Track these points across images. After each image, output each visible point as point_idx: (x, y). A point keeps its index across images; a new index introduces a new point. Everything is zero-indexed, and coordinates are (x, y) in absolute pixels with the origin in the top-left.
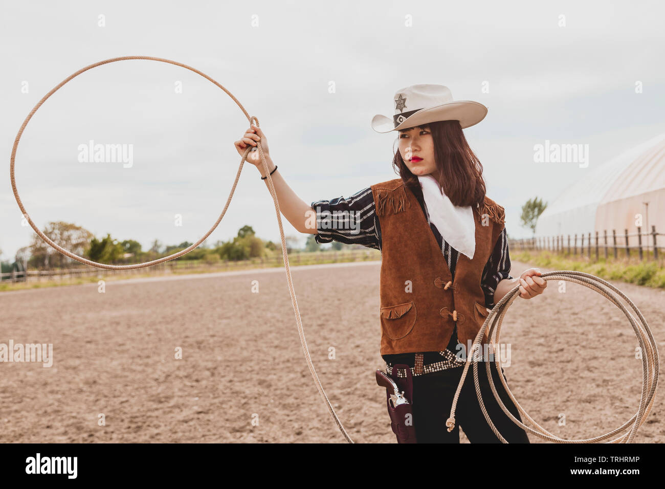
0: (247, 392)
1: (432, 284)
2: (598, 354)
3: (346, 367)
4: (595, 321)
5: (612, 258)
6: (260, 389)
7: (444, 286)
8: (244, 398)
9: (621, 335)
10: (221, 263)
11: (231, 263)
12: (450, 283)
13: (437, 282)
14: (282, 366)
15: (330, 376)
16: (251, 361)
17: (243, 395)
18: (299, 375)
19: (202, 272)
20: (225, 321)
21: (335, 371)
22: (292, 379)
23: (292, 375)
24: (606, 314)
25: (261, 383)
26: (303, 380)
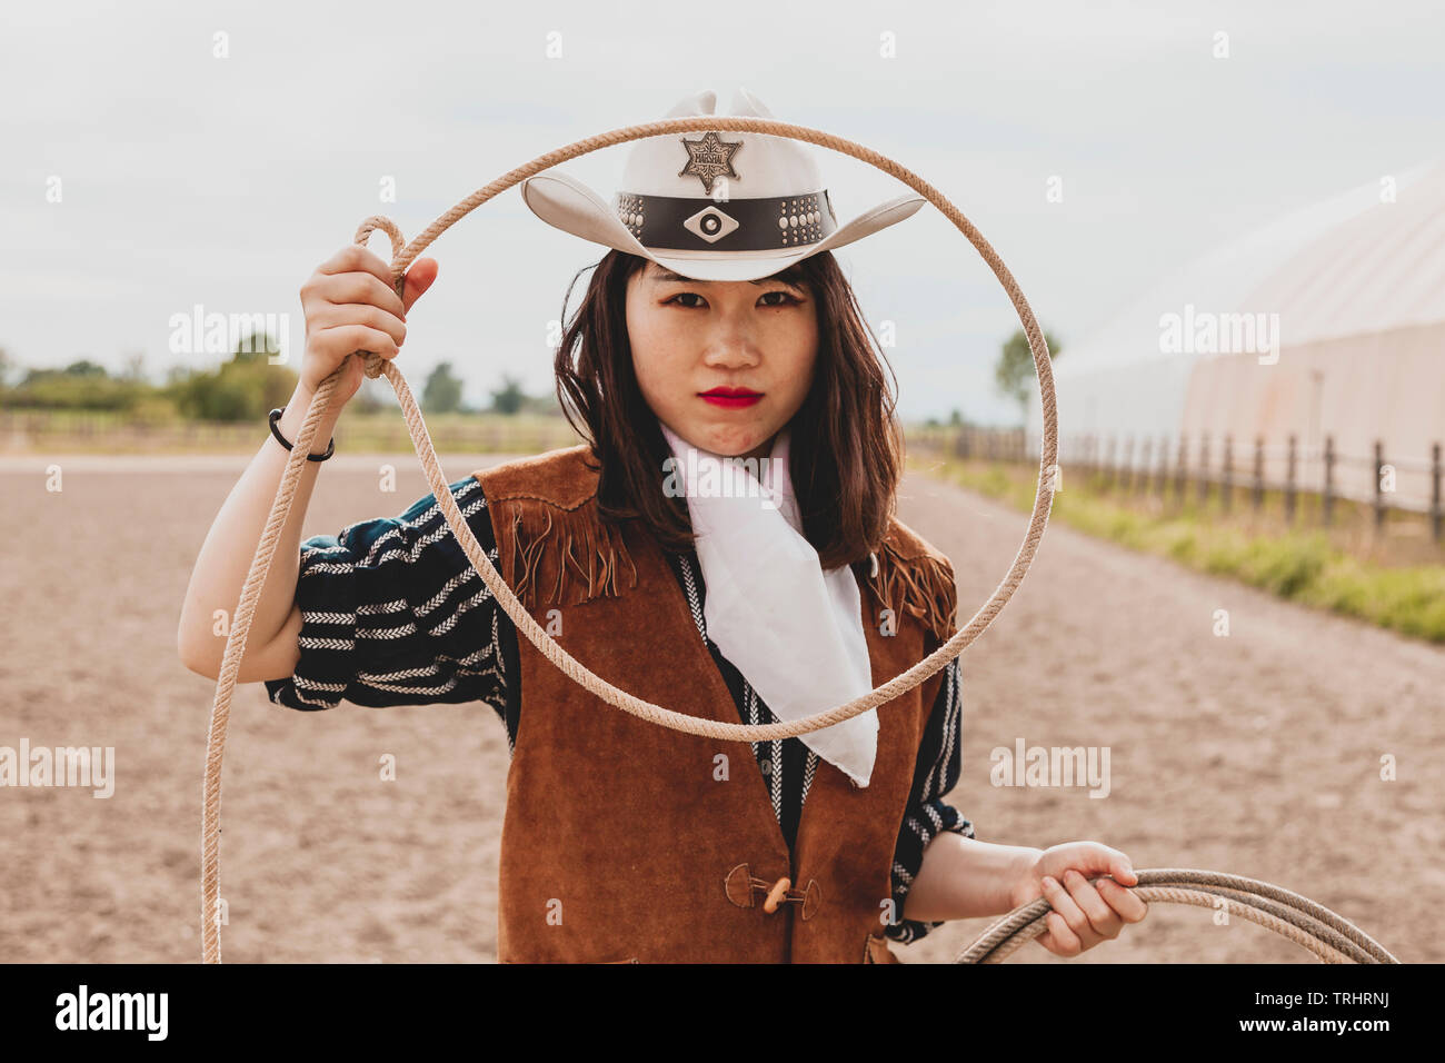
0: (121, 894)
1: (715, 889)
2: (1151, 825)
3: (438, 819)
4: (1153, 708)
5: (1214, 505)
6: (163, 883)
7: (762, 896)
8: (106, 914)
9: (1216, 763)
10: (178, 426)
11: (204, 432)
12: (783, 884)
13: (735, 882)
14: (252, 801)
15: (384, 848)
16: (165, 773)
17: (103, 905)
18: (293, 840)
19: (118, 451)
20: (131, 626)
21: (400, 832)
22: (268, 855)
23: (274, 838)
24: (1184, 686)
25: (173, 860)
26: (302, 860)
